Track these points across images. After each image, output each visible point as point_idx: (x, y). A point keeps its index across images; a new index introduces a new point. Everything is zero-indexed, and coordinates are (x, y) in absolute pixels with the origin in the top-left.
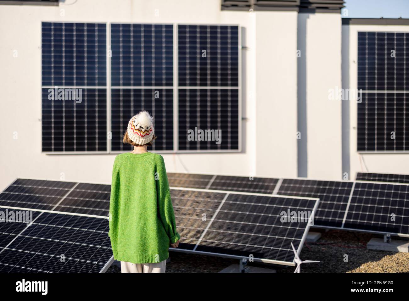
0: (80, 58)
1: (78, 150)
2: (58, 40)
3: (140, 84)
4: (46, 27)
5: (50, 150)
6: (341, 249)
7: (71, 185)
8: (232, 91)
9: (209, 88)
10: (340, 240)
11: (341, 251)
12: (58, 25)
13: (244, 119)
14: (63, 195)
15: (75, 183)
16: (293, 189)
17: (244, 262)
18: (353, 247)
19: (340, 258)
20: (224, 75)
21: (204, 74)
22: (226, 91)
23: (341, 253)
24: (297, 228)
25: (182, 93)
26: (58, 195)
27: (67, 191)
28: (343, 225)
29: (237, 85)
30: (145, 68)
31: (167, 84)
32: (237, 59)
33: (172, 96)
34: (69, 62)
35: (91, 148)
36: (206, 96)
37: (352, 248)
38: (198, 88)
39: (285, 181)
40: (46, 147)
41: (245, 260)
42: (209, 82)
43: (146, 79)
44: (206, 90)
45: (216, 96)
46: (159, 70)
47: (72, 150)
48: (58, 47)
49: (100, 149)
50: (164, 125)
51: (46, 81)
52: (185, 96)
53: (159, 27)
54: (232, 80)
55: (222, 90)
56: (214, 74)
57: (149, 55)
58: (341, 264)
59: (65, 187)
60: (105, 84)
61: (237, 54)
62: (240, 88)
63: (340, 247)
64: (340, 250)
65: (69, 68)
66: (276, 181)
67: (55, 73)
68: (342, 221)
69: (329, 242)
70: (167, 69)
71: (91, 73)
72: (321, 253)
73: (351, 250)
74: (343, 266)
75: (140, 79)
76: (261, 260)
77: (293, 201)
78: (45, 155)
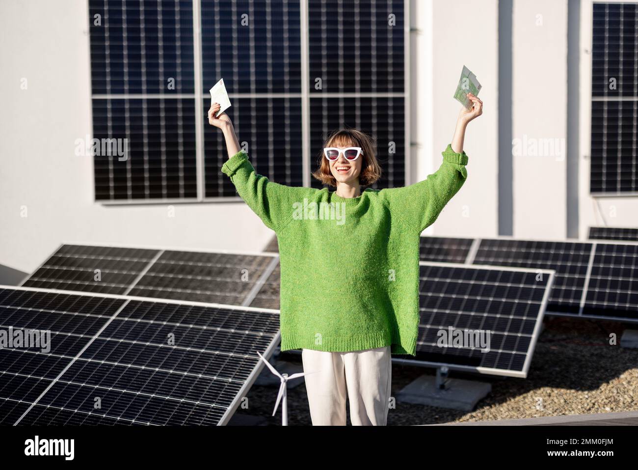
0: (152, 49)
1: (152, 196)
3: (248, 91)
5: (107, 197)
6: (582, 348)
7: (151, 253)
8: (395, 99)
9: (358, 95)
10: (576, 334)
11: (581, 351)
13: (413, 144)
14: (141, 270)
15: (157, 251)
16: (498, 255)
17: (444, 372)
18: (598, 344)
19: (583, 363)
20: (382, 74)
21: (349, 74)
22: (386, 99)
23: (583, 354)
24: (524, 318)
25: (315, 104)
26: (132, 269)
27: (146, 264)
28: (581, 311)
29: (402, 90)
30: (257, 65)
31: (292, 91)
32: (402, 48)
33: (299, 109)
34: (134, 56)
35: (173, 194)
36: (354, 108)
37: (597, 347)
38: (341, 95)
39: (484, 242)
40: (101, 194)
41: (445, 369)
42: (358, 86)
43: (257, 82)
44: (353, 100)
45: (370, 108)
46: (278, 66)
47: (142, 197)
49: (187, 195)
50: (288, 155)
51: (97, 86)
52: (320, 108)
54: (394, 82)
55: (378, 99)
56: (366, 73)
57: (262, 44)
58: (587, 372)
59: (142, 257)
60: (192, 91)
61: (402, 40)
62: (407, 95)
63: (578, 344)
64: (580, 349)
65: (135, 67)
66: (470, 242)
67: (112, 74)
68: (579, 304)
69: (558, 337)
70: (291, 65)
72: (552, 355)
73: (596, 350)
74: (592, 375)
75: (248, 83)
77: (513, 275)
78: (100, 206)
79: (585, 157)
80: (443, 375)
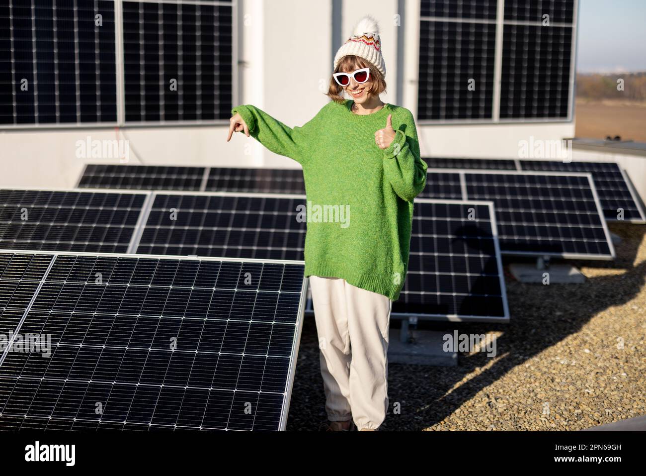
8: (221, 9)
13: (241, 63)
17: (413, 323)
22: (211, 8)
24: (481, 256)
25: (129, 10)
33: (112, 15)
36: (175, 17)
38: (160, 1)
41: (413, 320)
44: (175, 6)
45: (194, 18)
52: (137, 16)
55: (202, 8)
62: (234, 4)
76: (447, 318)
79: (412, 82)
80: (411, 327)
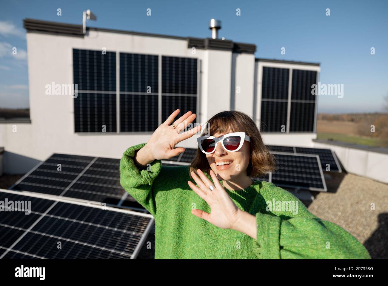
0: (99, 73)
2: (84, 61)
3: (138, 92)
4: (76, 52)
5: (80, 131)
9: (180, 95)
12: (84, 52)
14: (86, 166)
15: (95, 158)
20: (189, 88)
21: (177, 87)
22: (190, 97)
26: (82, 166)
27: (89, 164)
29: (196, 94)
30: (142, 82)
31: (155, 92)
32: (196, 78)
33: (158, 99)
34: (92, 76)
38: (174, 95)
40: (77, 129)
42: (180, 92)
43: (142, 88)
47: (94, 131)
48: (84, 66)
49: (112, 131)
50: (153, 117)
52: (166, 100)
53: (150, 57)
54: (193, 90)
55: (187, 97)
56: (183, 87)
57: (144, 74)
60: (115, 91)
61: (196, 75)
62: (198, 95)
65: (92, 80)
67: (83, 83)
70: (155, 82)
71: (107, 84)
75: (138, 88)
78: (77, 135)
